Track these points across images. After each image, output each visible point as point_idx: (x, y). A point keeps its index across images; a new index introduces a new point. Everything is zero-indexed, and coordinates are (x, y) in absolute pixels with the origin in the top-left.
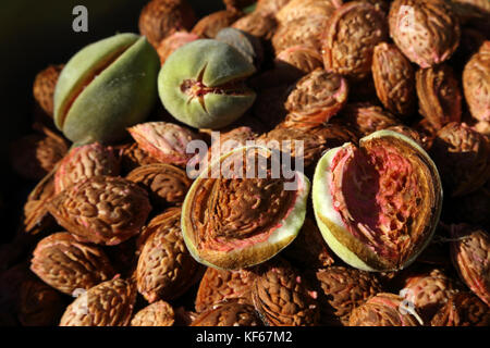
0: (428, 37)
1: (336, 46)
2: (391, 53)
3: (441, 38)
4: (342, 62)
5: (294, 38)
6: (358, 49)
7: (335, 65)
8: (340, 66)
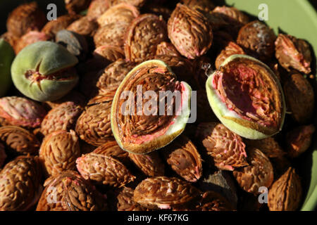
0: (191, 39)
1: (133, 44)
2: (168, 49)
3: (200, 40)
4: (137, 55)
5: (107, 37)
6: (147, 47)
7: (133, 57)
8: (136, 57)
